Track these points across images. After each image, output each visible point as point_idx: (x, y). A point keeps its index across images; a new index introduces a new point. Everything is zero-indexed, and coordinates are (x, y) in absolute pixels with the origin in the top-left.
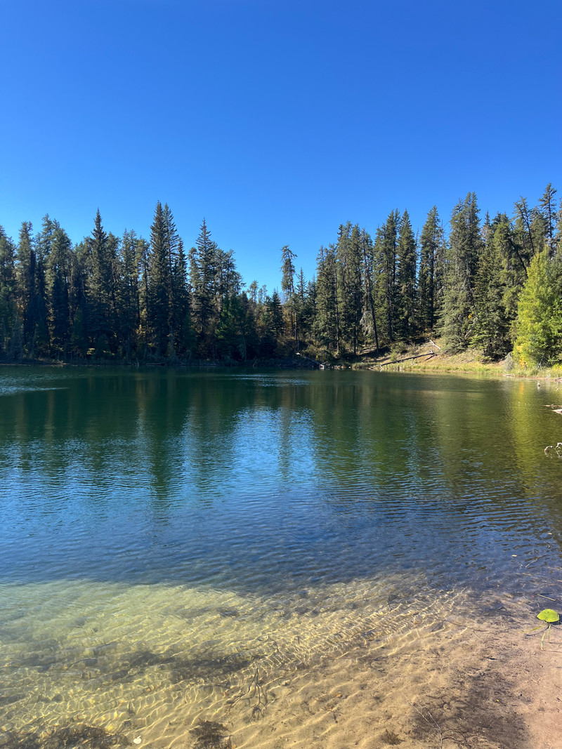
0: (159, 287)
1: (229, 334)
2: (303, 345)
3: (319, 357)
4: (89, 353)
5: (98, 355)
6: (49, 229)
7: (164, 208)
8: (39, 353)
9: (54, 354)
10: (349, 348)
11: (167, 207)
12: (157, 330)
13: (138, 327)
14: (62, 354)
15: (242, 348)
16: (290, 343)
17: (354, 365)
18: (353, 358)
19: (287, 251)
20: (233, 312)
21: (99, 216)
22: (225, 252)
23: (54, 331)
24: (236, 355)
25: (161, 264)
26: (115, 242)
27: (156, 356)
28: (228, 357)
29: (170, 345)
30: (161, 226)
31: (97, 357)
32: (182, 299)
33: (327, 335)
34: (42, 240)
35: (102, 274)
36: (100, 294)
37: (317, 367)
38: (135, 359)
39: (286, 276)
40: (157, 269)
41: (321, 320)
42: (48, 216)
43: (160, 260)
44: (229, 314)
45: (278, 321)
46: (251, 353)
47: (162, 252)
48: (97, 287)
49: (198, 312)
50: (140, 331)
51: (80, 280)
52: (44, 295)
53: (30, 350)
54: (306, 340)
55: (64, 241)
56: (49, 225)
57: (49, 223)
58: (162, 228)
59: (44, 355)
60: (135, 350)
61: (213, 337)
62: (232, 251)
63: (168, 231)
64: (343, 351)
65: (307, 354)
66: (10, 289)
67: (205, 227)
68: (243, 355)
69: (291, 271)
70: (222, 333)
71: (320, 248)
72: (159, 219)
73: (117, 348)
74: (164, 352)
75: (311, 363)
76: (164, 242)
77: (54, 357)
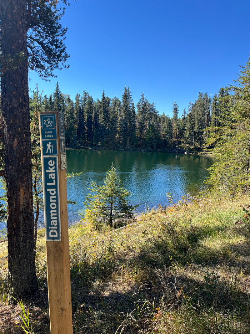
0: (124, 120)
1: (150, 139)
2: (180, 143)
3: (185, 148)
4: (99, 144)
5: (102, 145)
6: (85, 96)
7: (127, 89)
8: (82, 144)
9: (87, 145)
10: (198, 145)
11: (129, 88)
12: (123, 137)
13: (116, 135)
14: (90, 144)
15: (155, 144)
16: (175, 142)
17: (199, 153)
18: (199, 150)
19: (175, 104)
20: (152, 130)
21: (104, 93)
22: (151, 104)
23: (87, 136)
24: (152, 147)
25: (125, 111)
26: (109, 101)
27: (122, 147)
28: (149, 148)
29: (128, 142)
30: (126, 96)
31: (102, 146)
32: (133, 125)
33: (189, 140)
34: (83, 99)
35: (104, 115)
36: (103, 123)
37: (184, 153)
38: (115, 147)
39: (175, 114)
40: (124, 113)
41: (187, 133)
42: (85, 91)
43: (125, 109)
44: (150, 131)
45: (170, 133)
46: (158, 146)
47: (126, 107)
48: (102, 120)
49: (139, 129)
50: (117, 136)
51: (96, 117)
52: (83, 122)
53: (79, 143)
54: (181, 141)
55: (91, 100)
56: (86, 94)
57: (86, 93)
58: (126, 97)
59: (84, 145)
60: (115, 144)
61: (144, 139)
62: (154, 103)
63: (128, 98)
64: (195, 147)
65: (180, 147)
66: (73, 121)
67: (143, 95)
68: (155, 147)
69: (177, 112)
70: (147, 138)
71: (190, 102)
72: (125, 93)
73: (109, 143)
74: (125, 145)
75: (181, 152)
76: (127, 102)
77: (87, 146)
